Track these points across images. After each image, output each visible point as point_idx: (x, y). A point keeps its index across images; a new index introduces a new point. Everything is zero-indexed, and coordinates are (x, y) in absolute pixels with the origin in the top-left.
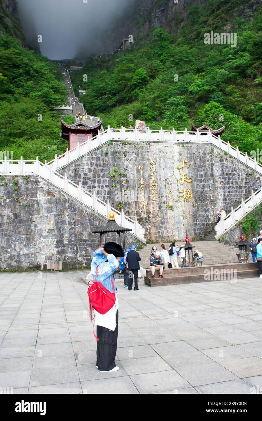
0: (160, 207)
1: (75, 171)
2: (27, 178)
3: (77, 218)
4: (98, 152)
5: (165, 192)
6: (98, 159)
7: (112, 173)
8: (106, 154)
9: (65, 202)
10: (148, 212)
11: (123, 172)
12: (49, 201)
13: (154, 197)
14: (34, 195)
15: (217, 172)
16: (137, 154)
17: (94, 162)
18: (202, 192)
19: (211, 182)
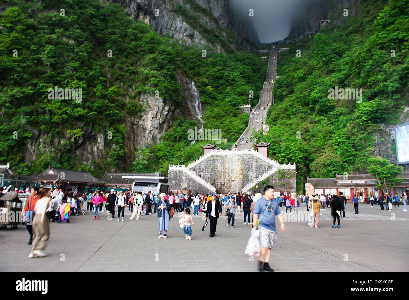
0: (229, 180)
1: (199, 167)
2: (179, 172)
3: (194, 184)
4: (207, 160)
5: (231, 175)
6: (207, 162)
7: (212, 167)
8: (210, 160)
9: (191, 179)
10: (224, 182)
11: (216, 167)
12: (186, 179)
13: (227, 177)
14: (181, 177)
15: (254, 166)
16: (221, 160)
17: (206, 163)
18: (247, 175)
19: (251, 170)
